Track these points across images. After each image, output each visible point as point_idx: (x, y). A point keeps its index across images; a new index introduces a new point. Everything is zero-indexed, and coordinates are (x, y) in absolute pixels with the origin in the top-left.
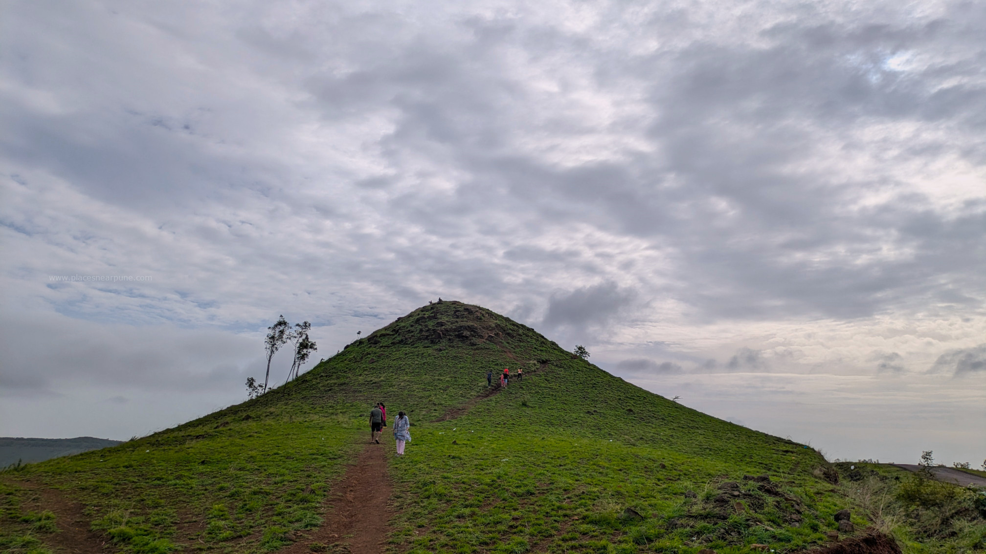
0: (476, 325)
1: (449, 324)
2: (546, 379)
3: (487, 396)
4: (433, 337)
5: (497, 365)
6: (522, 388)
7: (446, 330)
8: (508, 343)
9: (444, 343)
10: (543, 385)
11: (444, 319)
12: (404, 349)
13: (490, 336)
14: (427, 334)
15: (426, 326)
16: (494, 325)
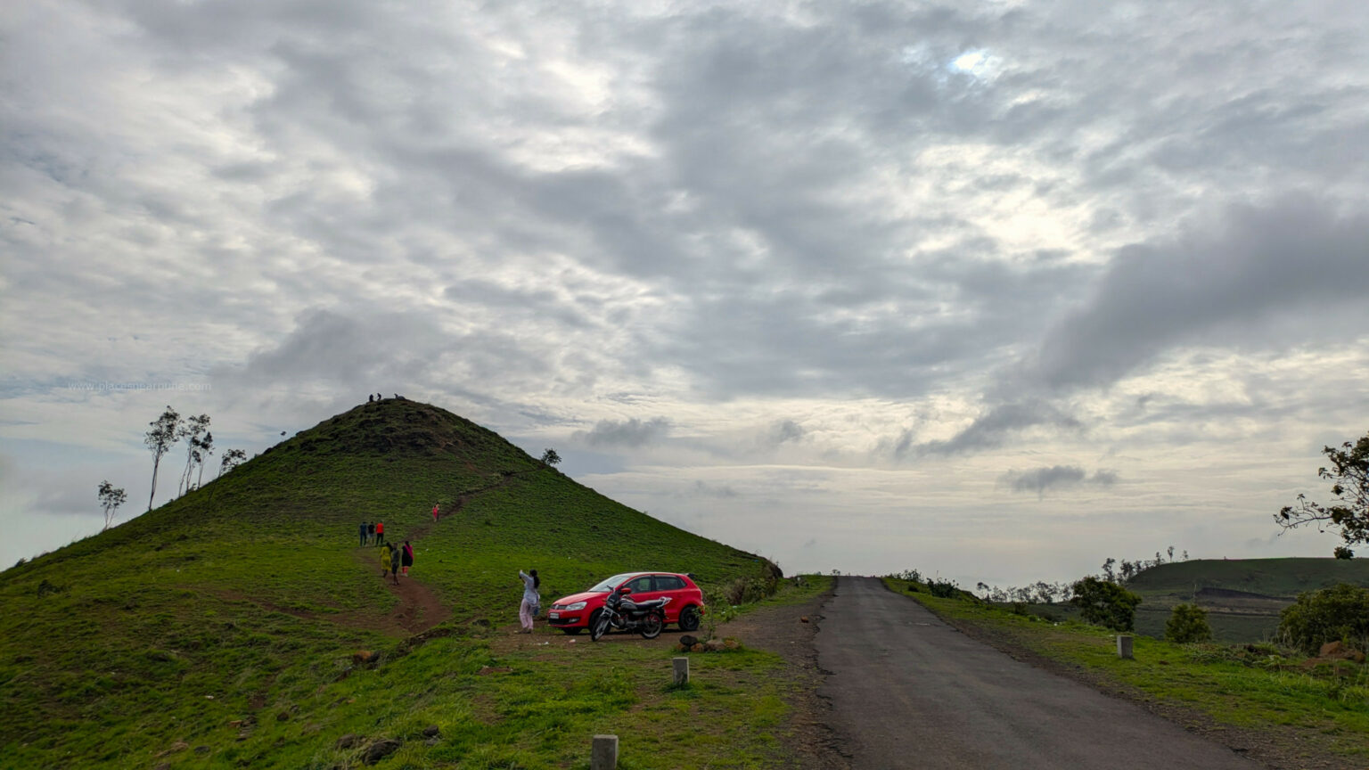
0: (431, 432)
1: (401, 429)
2: (510, 495)
3: (448, 514)
4: (382, 445)
5: (457, 478)
6: (484, 504)
7: (398, 437)
8: (468, 452)
9: (394, 453)
10: (506, 501)
11: (395, 424)
12: (346, 457)
13: (448, 445)
14: (375, 441)
15: (373, 431)
16: (452, 432)
